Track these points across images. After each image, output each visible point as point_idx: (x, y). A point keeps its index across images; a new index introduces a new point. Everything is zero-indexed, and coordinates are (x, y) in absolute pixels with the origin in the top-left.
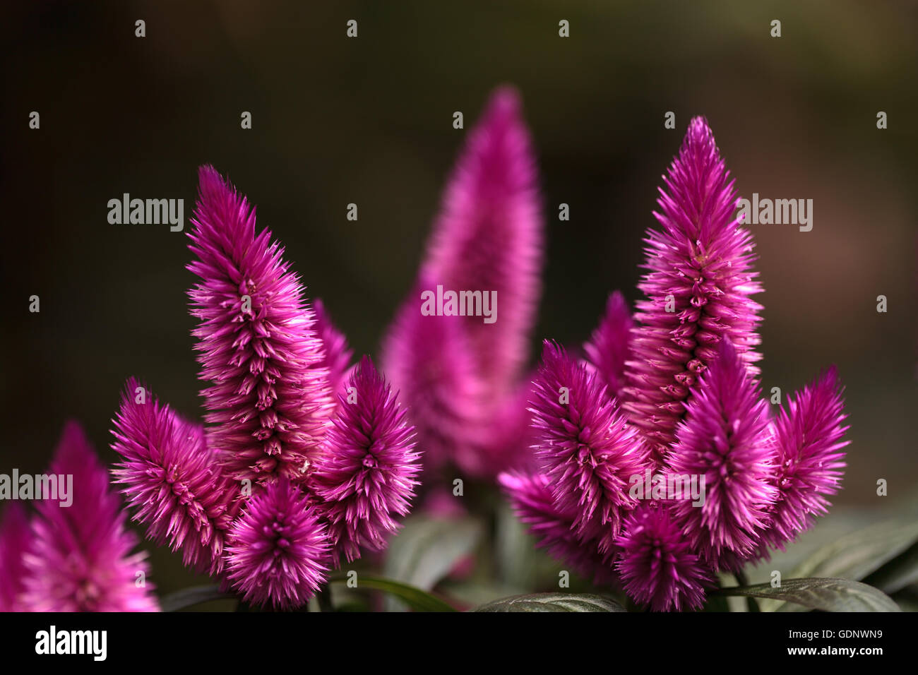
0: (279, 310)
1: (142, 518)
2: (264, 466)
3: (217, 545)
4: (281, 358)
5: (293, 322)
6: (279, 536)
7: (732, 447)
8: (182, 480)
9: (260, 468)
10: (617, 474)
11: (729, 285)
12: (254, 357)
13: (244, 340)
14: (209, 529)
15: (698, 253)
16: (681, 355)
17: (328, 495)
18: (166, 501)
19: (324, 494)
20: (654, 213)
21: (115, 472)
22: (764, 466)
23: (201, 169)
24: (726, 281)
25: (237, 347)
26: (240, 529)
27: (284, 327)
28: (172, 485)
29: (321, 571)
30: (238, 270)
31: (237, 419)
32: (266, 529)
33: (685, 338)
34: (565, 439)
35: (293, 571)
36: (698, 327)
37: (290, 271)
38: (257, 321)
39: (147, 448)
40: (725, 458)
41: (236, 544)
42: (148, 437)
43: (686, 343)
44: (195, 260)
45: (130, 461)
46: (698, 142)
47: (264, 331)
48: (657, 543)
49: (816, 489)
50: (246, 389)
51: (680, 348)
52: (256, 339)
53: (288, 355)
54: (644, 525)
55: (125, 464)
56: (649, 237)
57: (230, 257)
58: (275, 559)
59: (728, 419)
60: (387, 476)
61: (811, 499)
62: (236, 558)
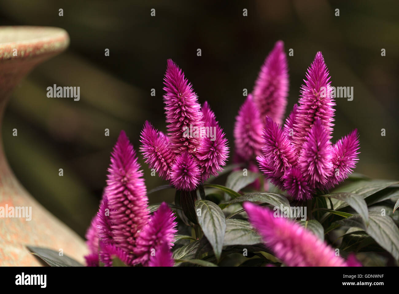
0: (189, 103)
1: (147, 162)
2: (183, 149)
3: (168, 171)
4: (189, 117)
5: (194, 107)
6: (184, 169)
7: (318, 151)
8: (159, 152)
9: (181, 149)
10: (286, 157)
11: (324, 103)
12: (181, 116)
13: (178, 111)
14: (166, 166)
15: (315, 93)
16: (309, 123)
17: (201, 158)
18: (154, 157)
19: (199, 158)
20: (304, 80)
21: (140, 148)
22: (329, 157)
23: (168, 60)
24: (324, 101)
25: (176, 113)
26: (174, 166)
27: (191, 108)
28: (156, 153)
29: (197, 180)
30: (177, 90)
31: (175, 135)
32: (180, 166)
33: (309, 118)
34: (270, 146)
35: (188, 179)
36: (314, 115)
37: (193, 92)
38: (182, 106)
39: (149, 141)
40: (316, 154)
41: (173, 171)
42: (150, 138)
43: (309, 119)
44: (165, 87)
45: (144, 145)
46: (318, 59)
47: (184, 108)
48: (294, 178)
49: (347, 166)
50: (178, 125)
51: (308, 121)
52: (182, 111)
53: (191, 116)
54: (290, 172)
55: (144, 146)
56: (302, 87)
57: (175, 86)
58: (183, 176)
59: (317, 142)
60: (217, 153)
61: (347, 169)
62: (173, 175)
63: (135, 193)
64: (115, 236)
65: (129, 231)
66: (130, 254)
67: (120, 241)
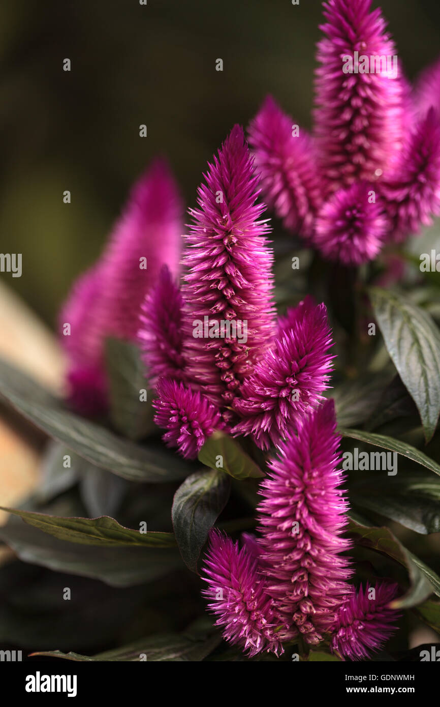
3: (309, 217)
4: (374, 98)
8: (294, 169)
12: (356, 95)
14: (306, 206)
19: (387, 194)
25: (346, 86)
28: (286, 172)
29: (378, 245)
32: (347, 213)
41: (323, 219)
44: (325, 22)
45: (260, 150)
50: (347, 116)
52: (360, 84)
58: (350, 234)
62: (322, 228)
63: (249, 271)
64: (192, 367)
65: (227, 360)
66: (223, 411)
67: (204, 378)
